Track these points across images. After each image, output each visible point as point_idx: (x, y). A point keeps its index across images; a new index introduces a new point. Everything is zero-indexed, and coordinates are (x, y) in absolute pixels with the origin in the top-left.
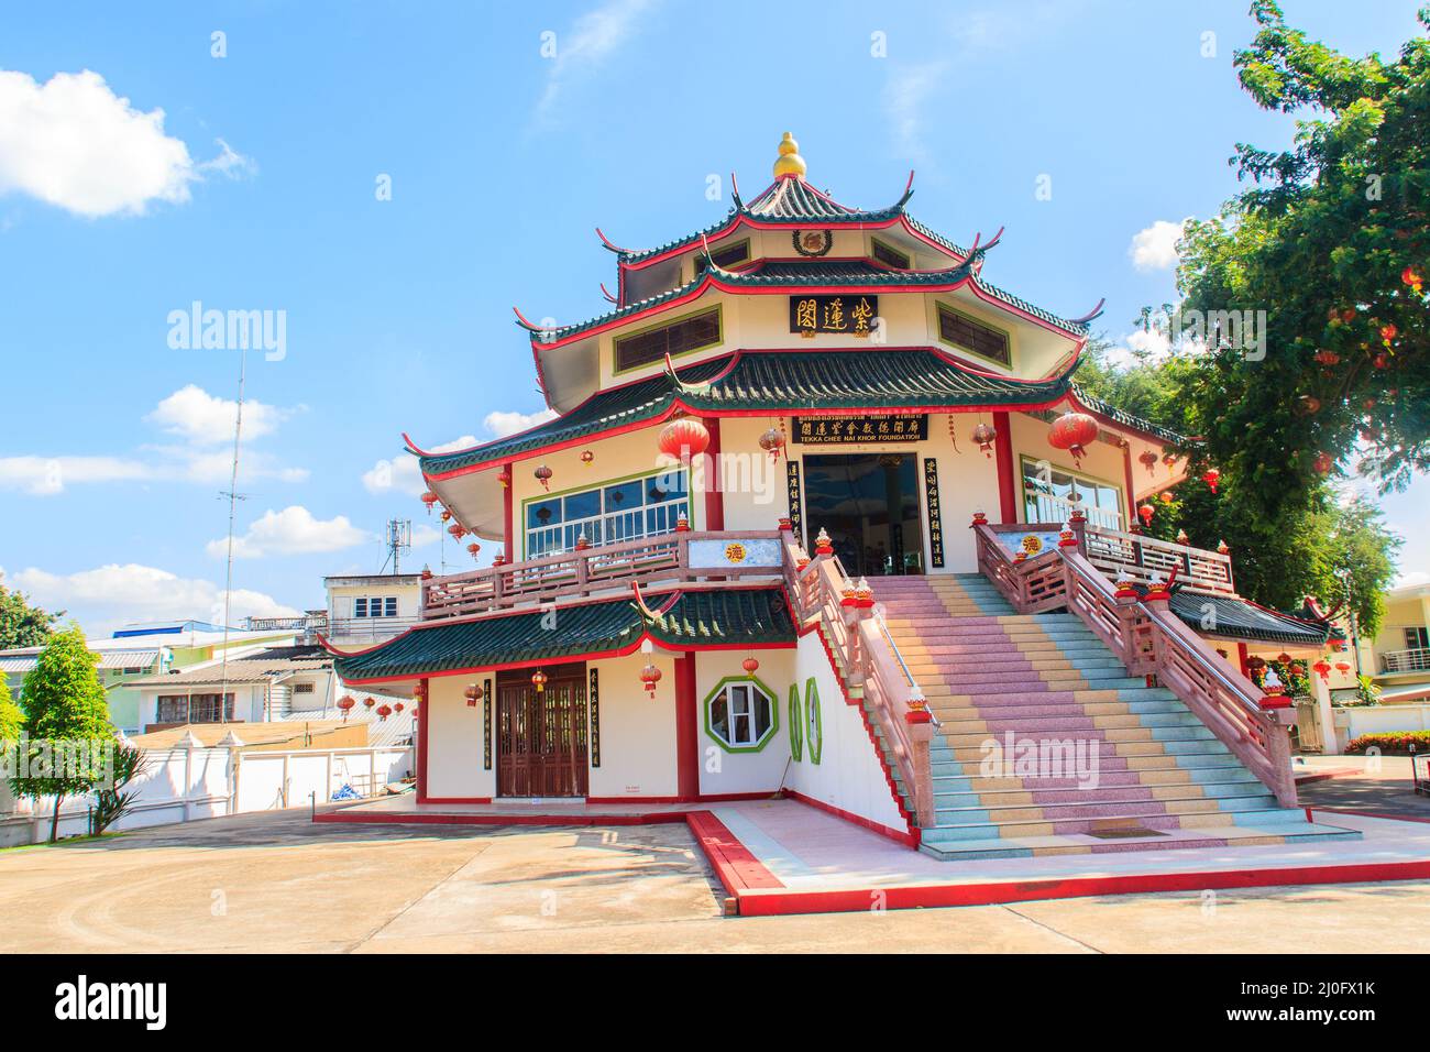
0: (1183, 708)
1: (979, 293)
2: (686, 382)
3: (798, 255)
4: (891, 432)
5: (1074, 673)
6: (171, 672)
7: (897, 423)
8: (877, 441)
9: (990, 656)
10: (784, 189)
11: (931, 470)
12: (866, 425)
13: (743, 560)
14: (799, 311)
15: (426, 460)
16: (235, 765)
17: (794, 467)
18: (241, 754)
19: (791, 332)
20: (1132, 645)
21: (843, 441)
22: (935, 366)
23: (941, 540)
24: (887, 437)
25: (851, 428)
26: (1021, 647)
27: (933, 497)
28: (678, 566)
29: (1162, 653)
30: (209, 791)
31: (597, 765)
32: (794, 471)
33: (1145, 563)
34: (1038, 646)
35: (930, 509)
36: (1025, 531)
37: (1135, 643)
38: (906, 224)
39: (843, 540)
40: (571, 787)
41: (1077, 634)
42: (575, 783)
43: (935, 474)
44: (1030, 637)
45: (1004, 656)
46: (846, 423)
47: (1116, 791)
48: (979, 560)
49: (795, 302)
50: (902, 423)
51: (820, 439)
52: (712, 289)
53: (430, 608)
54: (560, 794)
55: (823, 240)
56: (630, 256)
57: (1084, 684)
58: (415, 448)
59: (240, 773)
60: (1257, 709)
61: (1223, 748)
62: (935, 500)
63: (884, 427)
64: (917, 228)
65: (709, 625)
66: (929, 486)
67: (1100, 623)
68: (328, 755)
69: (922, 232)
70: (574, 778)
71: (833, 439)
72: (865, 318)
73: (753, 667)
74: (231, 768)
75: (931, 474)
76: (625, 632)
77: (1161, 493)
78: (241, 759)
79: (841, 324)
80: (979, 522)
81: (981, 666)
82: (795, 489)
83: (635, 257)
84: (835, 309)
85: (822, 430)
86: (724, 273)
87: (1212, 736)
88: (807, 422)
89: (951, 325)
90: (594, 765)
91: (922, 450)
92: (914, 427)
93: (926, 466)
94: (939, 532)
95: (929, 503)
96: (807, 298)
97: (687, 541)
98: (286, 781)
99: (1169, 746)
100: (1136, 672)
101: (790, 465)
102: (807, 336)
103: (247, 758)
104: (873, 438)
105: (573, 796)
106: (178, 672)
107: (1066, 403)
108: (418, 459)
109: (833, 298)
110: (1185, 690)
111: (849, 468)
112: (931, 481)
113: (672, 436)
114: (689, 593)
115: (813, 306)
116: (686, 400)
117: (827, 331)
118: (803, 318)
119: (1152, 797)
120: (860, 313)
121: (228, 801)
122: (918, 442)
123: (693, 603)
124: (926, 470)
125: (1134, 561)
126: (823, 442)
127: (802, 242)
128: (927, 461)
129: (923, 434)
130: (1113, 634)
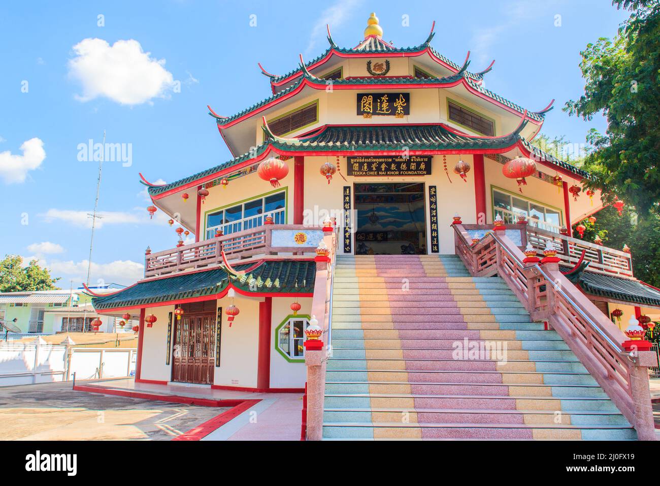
0: (566, 347)
1: (469, 89)
2: (276, 135)
3: (369, 75)
4: (408, 169)
5: (490, 318)
6: (74, 306)
7: (412, 164)
8: (400, 175)
9: (432, 304)
10: (368, 42)
11: (433, 193)
12: (393, 165)
13: (305, 243)
14: (362, 102)
15: (152, 188)
16: (69, 355)
17: (348, 190)
18: (72, 349)
19: (357, 115)
20: (535, 299)
21: (378, 175)
22: (442, 134)
23: (437, 236)
24: (406, 173)
25: (383, 166)
26: (456, 298)
27: (434, 209)
28: (264, 246)
29: (552, 303)
30: (51, 368)
31: (218, 366)
32: (348, 192)
33: (570, 254)
34: (470, 298)
35: (431, 216)
36: (486, 229)
37: (536, 297)
38: (431, 54)
39: (407, 245)
40: (206, 378)
41: (501, 291)
42: (208, 375)
43: (436, 195)
44: (466, 292)
45: (442, 304)
46: (380, 164)
47: (492, 416)
48: (456, 246)
49: (360, 97)
50: (415, 164)
51: (364, 173)
52: (306, 87)
53: (149, 271)
54: (200, 383)
55: (385, 67)
56: (276, 78)
57: (496, 325)
58: (146, 181)
59: (72, 359)
60: (619, 350)
61: (594, 382)
62: (434, 211)
63: (404, 166)
64: (438, 57)
65: (273, 281)
66: (431, 203)
67: (515, 282)
68: (129, 351)
69: (442, 59)
70: (208, 373)
71: (372, 173)
72: (402, 106)
73: (297, 308)
74: (67, 357)
75: (433, 196)
76: (219, 284)
77: (589, 217)
78: (72, 352)
79: (387, 110)
80: (457, 222)
81: (422, 310)
82: (347, 203)
83: (278, 79)
84: (384, 101)
85: (366, 167)
86: (314, 77)
87: (586, 371)
88: (356, 163)
89: (456, 112)
90: (217, 366)
91: (428, 181)
92: (423, 166)
93: (430, 190)
94: (437, 231)
95: (431, 213)
96: (367, 95)
97: (271, 230)
98: (101, 364)
99: (548, 378)
100: (535, 318)
101: (345, 188)
102: (366, 117)
103: (76, 351)
104: (397, 173)
105: (207, 384)
106: (77, 306)
107: (517, 149)
108: (147, 188)
109: (383, 95)
110: (567, 332)
111: (410, 204)
112: (433, 200)
113: (269, 167)
114: (269, 262)
115: (371, 99)
116: (275, 145)
117: (379, 114)
118: (364, 107)
119: (523, 423)
120: (399, 104)
121: (64, 373)
122: (425, 176)
123: (269, 268)
124: (430, 193)
125: (563, 252)
126: (366, 175)
127: (372, 69)
128: (430, 187)
129: (428, 171)
130: (523, 291)
